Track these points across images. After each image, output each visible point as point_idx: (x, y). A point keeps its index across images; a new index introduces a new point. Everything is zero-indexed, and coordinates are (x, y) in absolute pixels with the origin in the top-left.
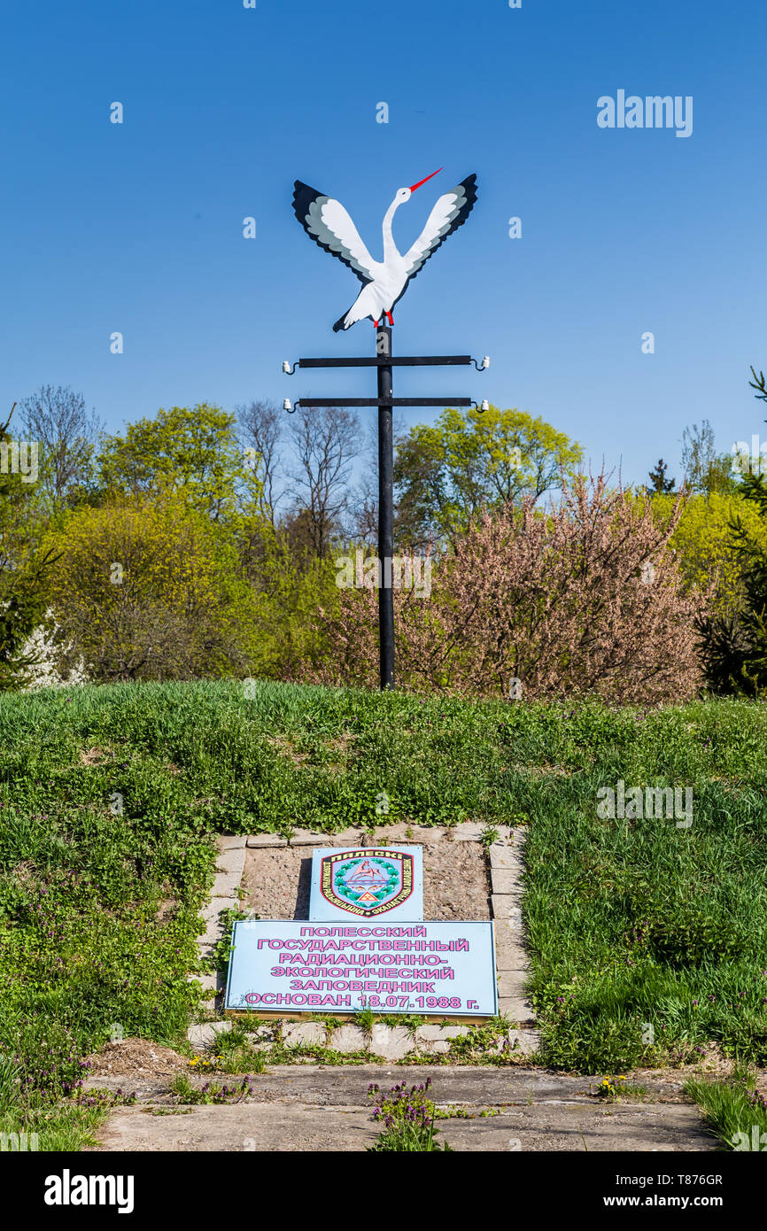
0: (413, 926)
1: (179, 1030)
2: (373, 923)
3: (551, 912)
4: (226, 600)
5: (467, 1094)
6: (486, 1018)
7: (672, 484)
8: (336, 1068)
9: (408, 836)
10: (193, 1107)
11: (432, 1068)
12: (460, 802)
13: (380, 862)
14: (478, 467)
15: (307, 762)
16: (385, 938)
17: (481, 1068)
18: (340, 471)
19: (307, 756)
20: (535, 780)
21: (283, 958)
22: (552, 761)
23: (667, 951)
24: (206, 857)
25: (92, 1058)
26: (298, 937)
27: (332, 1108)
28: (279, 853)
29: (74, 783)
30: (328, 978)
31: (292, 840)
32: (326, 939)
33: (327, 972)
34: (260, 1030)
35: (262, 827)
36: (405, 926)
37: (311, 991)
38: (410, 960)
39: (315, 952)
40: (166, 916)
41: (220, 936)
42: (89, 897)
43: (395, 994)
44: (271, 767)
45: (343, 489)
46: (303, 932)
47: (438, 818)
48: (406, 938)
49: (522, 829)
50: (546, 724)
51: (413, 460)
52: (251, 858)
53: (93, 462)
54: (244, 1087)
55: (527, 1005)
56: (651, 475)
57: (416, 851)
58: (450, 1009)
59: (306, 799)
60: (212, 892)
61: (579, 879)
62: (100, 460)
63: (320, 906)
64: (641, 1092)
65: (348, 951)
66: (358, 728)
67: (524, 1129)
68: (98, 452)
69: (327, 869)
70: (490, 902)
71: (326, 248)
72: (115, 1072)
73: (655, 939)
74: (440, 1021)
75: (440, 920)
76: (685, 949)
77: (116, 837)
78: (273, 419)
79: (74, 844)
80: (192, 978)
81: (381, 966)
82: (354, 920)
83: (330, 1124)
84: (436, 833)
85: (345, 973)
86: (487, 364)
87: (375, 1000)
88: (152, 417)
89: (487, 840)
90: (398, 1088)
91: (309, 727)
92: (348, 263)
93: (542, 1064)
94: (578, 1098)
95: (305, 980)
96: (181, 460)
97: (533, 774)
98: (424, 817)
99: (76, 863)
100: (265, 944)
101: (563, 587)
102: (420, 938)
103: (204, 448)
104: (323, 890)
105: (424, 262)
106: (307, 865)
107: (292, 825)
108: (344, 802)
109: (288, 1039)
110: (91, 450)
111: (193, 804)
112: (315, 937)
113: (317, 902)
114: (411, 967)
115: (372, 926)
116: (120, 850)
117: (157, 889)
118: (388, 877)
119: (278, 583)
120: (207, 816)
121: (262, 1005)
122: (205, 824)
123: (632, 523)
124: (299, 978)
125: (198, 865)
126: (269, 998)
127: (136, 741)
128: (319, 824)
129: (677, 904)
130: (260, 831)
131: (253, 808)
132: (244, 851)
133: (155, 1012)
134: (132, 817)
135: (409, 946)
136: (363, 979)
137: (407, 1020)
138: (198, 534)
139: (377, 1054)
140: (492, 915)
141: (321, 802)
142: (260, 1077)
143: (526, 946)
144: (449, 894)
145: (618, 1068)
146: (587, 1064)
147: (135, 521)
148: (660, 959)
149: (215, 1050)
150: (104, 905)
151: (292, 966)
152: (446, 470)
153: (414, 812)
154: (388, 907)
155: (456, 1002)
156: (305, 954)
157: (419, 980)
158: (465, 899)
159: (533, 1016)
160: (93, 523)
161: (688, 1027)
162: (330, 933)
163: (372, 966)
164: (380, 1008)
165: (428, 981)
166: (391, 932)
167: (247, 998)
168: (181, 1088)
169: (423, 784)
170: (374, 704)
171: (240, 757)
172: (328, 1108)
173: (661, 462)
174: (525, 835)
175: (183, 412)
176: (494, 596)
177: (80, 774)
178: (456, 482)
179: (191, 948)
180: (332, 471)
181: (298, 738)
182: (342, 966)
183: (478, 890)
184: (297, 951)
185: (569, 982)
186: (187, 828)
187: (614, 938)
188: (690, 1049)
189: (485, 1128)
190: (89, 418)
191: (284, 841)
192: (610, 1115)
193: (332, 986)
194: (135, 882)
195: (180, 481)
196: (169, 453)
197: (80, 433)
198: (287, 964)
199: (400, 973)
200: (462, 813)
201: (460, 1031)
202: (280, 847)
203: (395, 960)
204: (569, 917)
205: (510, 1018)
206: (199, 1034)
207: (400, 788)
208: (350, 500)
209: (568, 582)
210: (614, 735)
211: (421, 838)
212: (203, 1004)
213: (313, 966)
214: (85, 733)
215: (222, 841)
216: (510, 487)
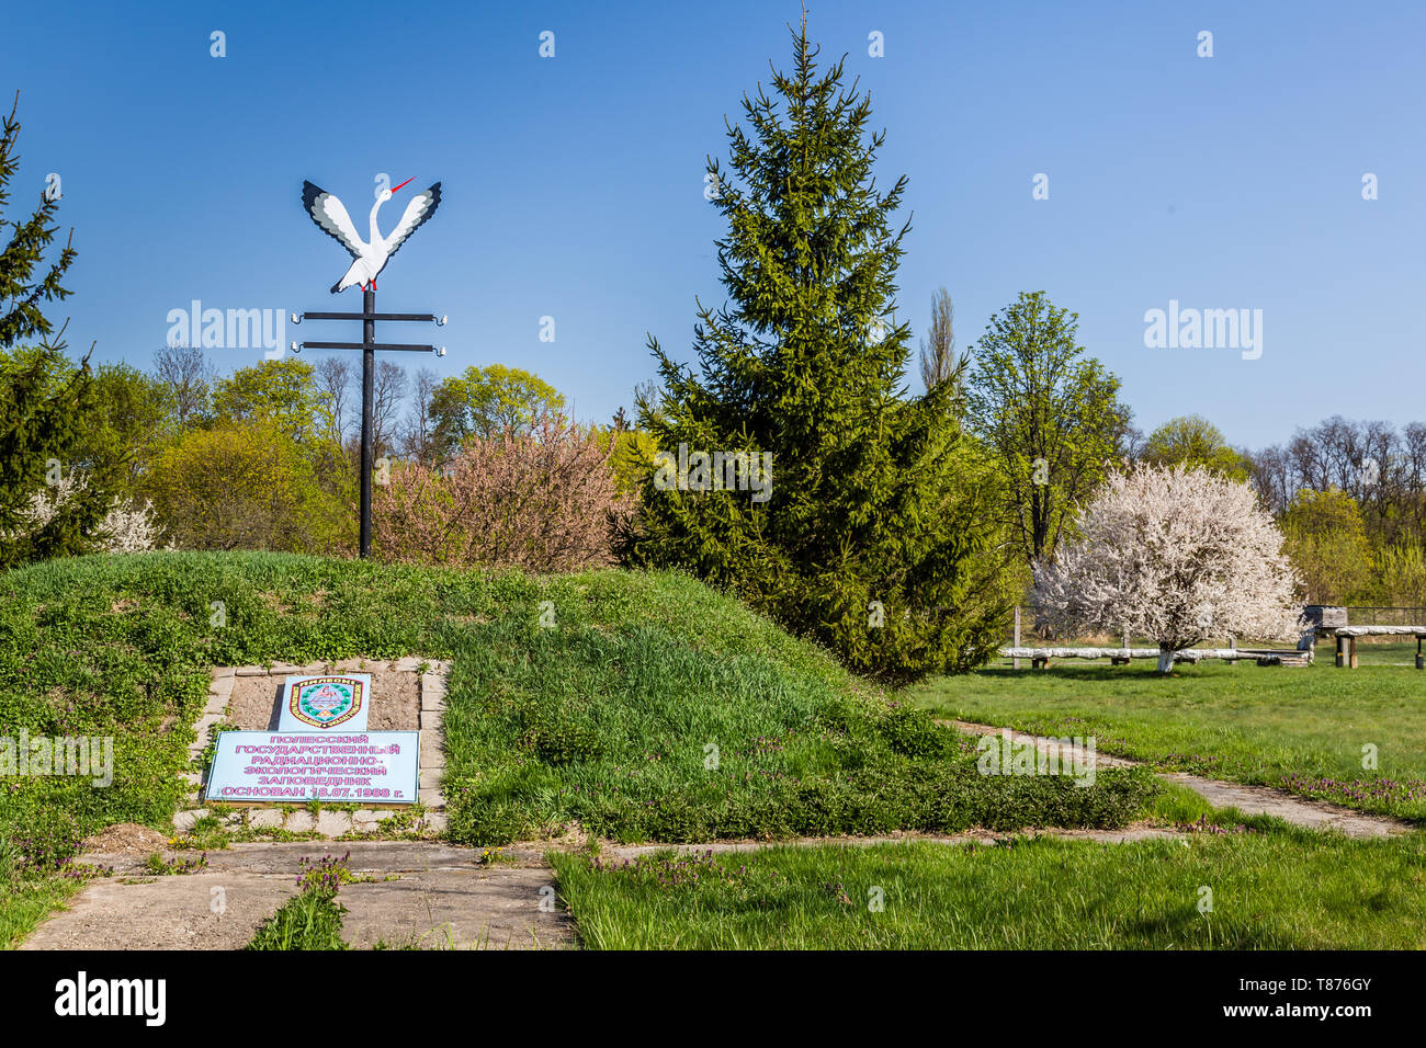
0: (358, 735)
1: (166, 815)
2: (328, 733)
3: (464, 724)
4: (301, 499)
5: (381, 863)
6: (408, 804)
7: (629, 424)
8: (287, 844)
9: (361, 667)
10: (159, 877)
11: (362, 843)
12: (403, 642)
13: (337, 687)
14: (491, 408)
15: (290, 612)
16: (336, 744)
17: (399, 842)
18: (391, 408)
19: (290, 607)
20: (461, 626)
21: (254, 760)
22: (475, 613)
23: (548, 753)
24: (202, 683)
25: (92, 840)
26: (268, 744)
27: (270, 876)
28: (261, 679)
29: (104, 627)
30: (289, 775)
31: (272, 670)
32: (290, 745)
33: (288, 771)
34: (232, 816)
35: (248, 660)
36: (352, 735)
37: (274, 785)
38: (354, 761)
39: (280, 755)
40: (167, 728)
41: (208, 743)
42: (106, 714)
43: (339, 787)
44: (258, 615)
45: (393, 422)
46: (272, 740)
47: (385, 654)
48: (352, 744)
49: (448, 662)
50: (473, 585)
51: (444, 402)
52: (238, 684)
53: (208, 397)
54: (202, 860)
55: (441, 795)
56: (614, 417)
57: (366, 679)
58: (381, 798)
59: (285, 639)
60: (205, 710)
61: (487, 700)
62: (214, 396)
63: (288, 721)
64: (511, 860)
65: (306, 755)
66: (331, 587)
67: (415, 890)
68: (212, 390)
69: (296, 692)
70: (419, 717)
71: (327, 231)
72: (107, 850)
73: (540, 744)
74: (373, 807)
75: (380, 730)
76: (561, 751)
77: (133, 667)
78: (343, 370)
79: (100, 673)
80: (182, 776)
81: (330, 765)
82: (312, 730)
83: (263, 890)
84: (383, 665)
85: (302, 771)
86: (445, 321)
87: (324, 791)
88: (253, 366)
89: (421, 670)
90: (324, 859)
91: (293, 586)
92: (343, 243)
93: (446, 839)
94: (465, 865)
95: (270, 777)
96: (274, 398)
97: (460, 622)
98: (375, 653)
99: (99, 688)
100: (242, 749)
101: (531, 492)
102: (363, 744)
103: (291, 389)
104: (291, 708)
105: (400, 245)
106: (281, 688)
107: (273, 659)
108: (314, 642)
109: (253, 823)
110: (207, 388)
111: (197, 642)
112: (282, 744)
113: (286, 716)
114: (354, 766)
115: (326, 735)
116: (135, 678)
117: (161, 707)
118: (342, 698)
119: (342, 487)
120: (206, 652)
121: (235, 796)
122: (204, 658)
123: (582, 447)
124: (266, 775)
125: (196, 689)
126: (240, 791)
127: (157, 595)
128: (293, 658)
129: (558, 718)
130: (247, 663)
131: (242, 646)
132: (233, 679)
133: (148, 803)
134: (147, 653)
135: (354, 750)
136: (315, 776)
137: (347, 807)
138: (283, 451)
139: (322, 833)
140: (420, 727)
141: (296, 641)
142: (224, 852)
143: (444, 749)
144: (388, 711)
145: (502, 842)
146: (479, 838)
147: (234, 440)
148: (542, 759)
149: (192, 831)
150: (118, 720)
151: (261, 766)
152: (468, 409)
153: (368, 650)
154: (341, 721)
155: (386, 792)
156: (272, 757)
157: (359, 776)
158: (400, 715)
159: (444, 803)
160: (203, 441)
161: (557, 810)
162: (293, 740)
163: (324, 765)
164: (327, 797)
165: (366, 777)
166: (341, 739)
167: (224, 791)
168: (154, 862)
169: (375, 629)
170: (343, 570)
171: (237, 608)
172: (266, 876)
173: (621, 409)
174: (450, 666)
175: (277, 363)
176: (480, 497)
177: (110, 619)
178: (475, 418)
179: (184, 754)
180: (386, 408)
181: (284, 594)
182: (301, 766)
183: (411, 708)
184: (267, 754)
185: (473, 776)
186: (190, 661)
187: (510, 743)
188: (556, 826)
189: (384, 890)
190: (206, 365)
191: (266, 671)
192: (484, 878)
193: (291, 781)
194: (144, 703)
195: (273, 413)
196: (265, 392)
197: (199, 377)
198: (257, 765)
199: (345, 771)
200: (404, 650)
201: (387, 815)
202: (262, 676)
203: (342, 761)
204: (477, 728)
205: (426, 804)
206: (182, 819)
207: (357, 631)
208: (398, 429)
209: (535, 488)
210: (523, 594)
211: (371, 669)
212: (187, 796)
213: (278, 766)
214: (118, 588)
215: (217, 671)
216: (513, 423)
